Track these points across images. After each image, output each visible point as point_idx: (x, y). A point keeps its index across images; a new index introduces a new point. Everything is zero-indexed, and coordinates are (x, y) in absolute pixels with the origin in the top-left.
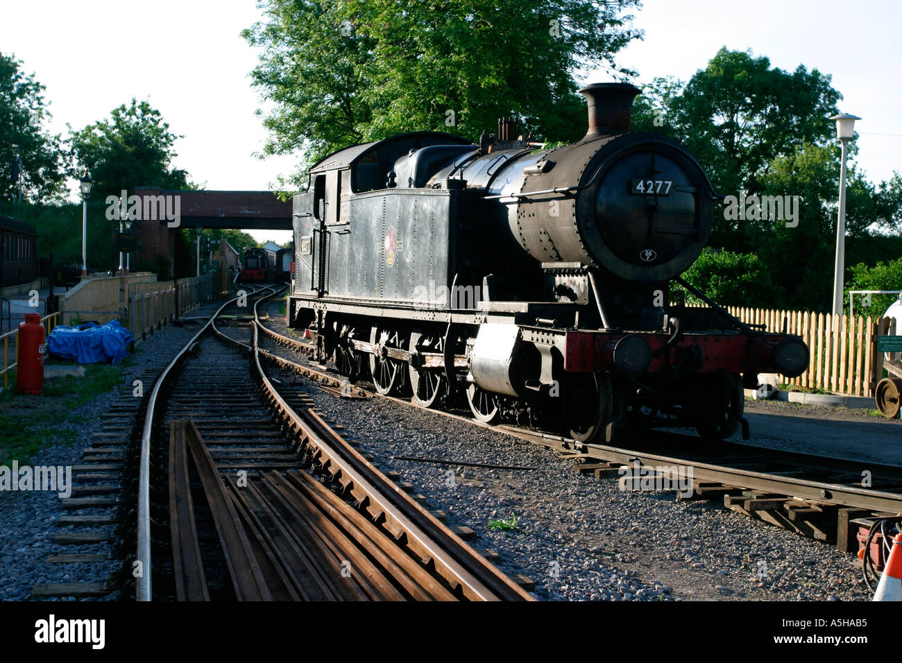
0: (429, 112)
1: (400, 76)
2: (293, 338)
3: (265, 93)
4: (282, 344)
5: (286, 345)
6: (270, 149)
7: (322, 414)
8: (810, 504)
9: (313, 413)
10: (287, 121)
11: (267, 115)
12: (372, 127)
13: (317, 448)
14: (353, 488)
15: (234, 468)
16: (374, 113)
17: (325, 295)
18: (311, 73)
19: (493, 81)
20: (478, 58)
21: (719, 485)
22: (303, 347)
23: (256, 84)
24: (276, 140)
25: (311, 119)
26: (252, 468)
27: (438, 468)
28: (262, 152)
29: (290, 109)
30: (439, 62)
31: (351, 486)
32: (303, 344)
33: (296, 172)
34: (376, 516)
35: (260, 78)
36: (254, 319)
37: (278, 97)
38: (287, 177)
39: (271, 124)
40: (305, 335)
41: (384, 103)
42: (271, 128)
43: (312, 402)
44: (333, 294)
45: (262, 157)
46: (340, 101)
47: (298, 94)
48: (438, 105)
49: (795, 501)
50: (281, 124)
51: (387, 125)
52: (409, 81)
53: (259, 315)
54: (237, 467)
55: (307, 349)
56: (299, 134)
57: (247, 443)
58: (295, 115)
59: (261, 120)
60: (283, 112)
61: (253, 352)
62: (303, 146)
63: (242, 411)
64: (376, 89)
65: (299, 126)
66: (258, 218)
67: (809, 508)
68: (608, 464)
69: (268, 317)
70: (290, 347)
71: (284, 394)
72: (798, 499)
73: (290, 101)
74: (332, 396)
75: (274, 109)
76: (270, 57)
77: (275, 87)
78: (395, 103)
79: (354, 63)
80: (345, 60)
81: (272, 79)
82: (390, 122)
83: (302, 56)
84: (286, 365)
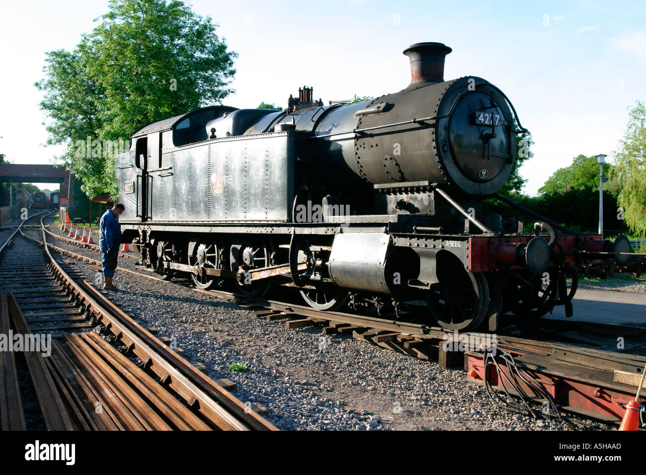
0: (133, 123)
1: (119, 106)
2: (64, 236)
3: (46, 114)
4: (59, 240)
5: (61, 241)
6: (50, 142)
7: (92, 284)
8: (414, 337)
9: (87, 283)
10: (58, 128)
11: (48, 125)
12: (104, 131)
13: (99, 313)
14: (134, 348)
15: (44, 330)
16: (105, 124)
17: (149, 220)
18: (71, 104)
19: (167, 110)
20: (159, 97)
21: (349, 325)
22: (70, 242)
23: (43, 109)
24: (53, 138)
25: (71, 128)
26: (56, 329)
27: (172, 318)
28: (46, 144)
29: (60, 123)
30: (139, 99)
31: (133, 346)
32: (71, 240)
33: (64, 154)
34: (163, 378)
35: (44, 106)
36: (42, 227)
37: (54, 116)
38: (58, 156)
39: (50, 129)
40: (70, 235)
41: (110, 120)
42: (50, 131)
43: (83, 275)
44: (156, 219)
45: (45, 146)
46: (86, 119)
47: (64, 115)
48: (138, 120)
49: (402, 335)
50: (55, 130)
51: (112, 130)
52: (123, 108)
53: (44, 225)
54: (46, 329)
55: (73, 242)
56: (65, 135)
57: (49, 308)
58: (63, 126)
59: (45, 127)
60: (56, 123)
61: (44, 245)
62: (67, 141)
63: (42, 283)
64: (106, 113)
65: (64, 131)
66: (42, 177)
67: (414, 340)
68: (272, 311)
69: (49, 225)
70: (63, 241)
71: (66, 270)
72: (405, 334)
73: (60, 118)
74: (94, 270)
75: (53, 122)
76: (49, 96)
77: (52, 111)
78: (116, 119)
79: (94, 99)
80: (90, 98)
81: (51, 107)
82: (113, 128)
83: (67, 96)
84: (64, 252)
